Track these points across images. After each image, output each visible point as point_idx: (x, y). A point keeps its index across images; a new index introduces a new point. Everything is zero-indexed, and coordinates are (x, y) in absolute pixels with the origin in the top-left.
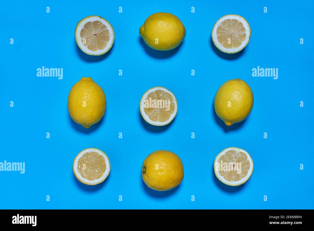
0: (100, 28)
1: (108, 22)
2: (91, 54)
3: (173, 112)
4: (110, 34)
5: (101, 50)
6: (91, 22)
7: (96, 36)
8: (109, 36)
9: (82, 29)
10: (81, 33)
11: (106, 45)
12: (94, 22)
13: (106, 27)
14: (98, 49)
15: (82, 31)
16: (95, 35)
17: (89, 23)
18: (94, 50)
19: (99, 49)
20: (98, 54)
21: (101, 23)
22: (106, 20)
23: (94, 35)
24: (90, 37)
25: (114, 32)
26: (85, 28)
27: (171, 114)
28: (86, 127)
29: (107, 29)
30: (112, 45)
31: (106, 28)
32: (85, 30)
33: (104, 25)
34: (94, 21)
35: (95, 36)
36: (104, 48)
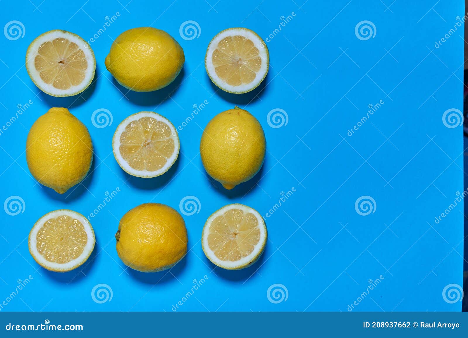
0: (66, 49)
1: (79, 37)
2: (61, 96)
3: (171, 155)
4: (86, 56)
5: (77, 85)
6: (49, 42)
7: (64, 63)
8: (86, 60)
9: (35, 56)
10: (36, 64)
11: (84, 76)
12: (54, 41)
13: (77, 45)
14: (71, 84)
15: (37, 59)
16: (61, 62)
17: (46, 45)
18: (65, 88)
19: (73, 84)
20: (74, 94)
21: (67, 40)
22: (74, 34)
23: (59, 62)
24: (54, 68)
25: (92, 52)
26: (41, 55)
27: (168, 158)
28: (59, 191)
29: (78, 49)
30: (94, 74)
31: (78, 47)
32: (41, 57)
33: (72, 43)
34: (53, 39)
35: (62, 64)
36: (81, 81)
